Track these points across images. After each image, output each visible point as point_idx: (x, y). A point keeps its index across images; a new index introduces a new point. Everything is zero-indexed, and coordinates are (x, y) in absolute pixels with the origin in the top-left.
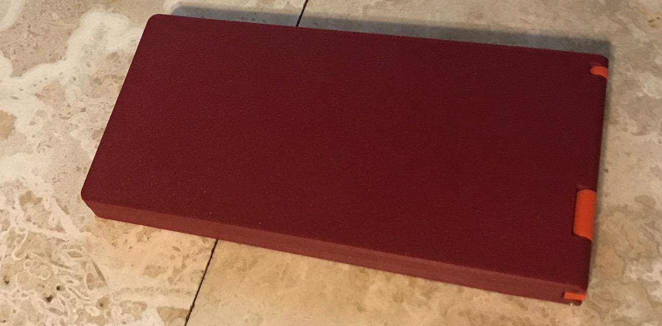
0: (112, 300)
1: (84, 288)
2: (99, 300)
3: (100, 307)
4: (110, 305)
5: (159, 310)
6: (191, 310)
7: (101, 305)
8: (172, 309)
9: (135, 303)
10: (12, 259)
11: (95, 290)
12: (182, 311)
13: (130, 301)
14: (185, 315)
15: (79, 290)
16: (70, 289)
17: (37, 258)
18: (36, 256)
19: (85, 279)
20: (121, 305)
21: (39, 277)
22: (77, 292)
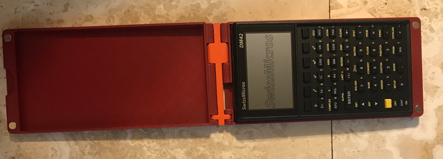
0: (362, 5)
1: (376, 7)
2: (368, 4)
3: (366, 1)
4: (362, 3)
5: (342, 7)
6: (330, 10)
8: (337, 9)
9: (353, 7)
10: (412, 10)
11: (371, 7)
12: (333, 9)
13: (355, 7)
14: (331, 8)
15: (377, 5)
16: (381, 5)
17: (401, 13)
19: (377, 10)
20: (358, 4)
21: (396, 6)
22: (378, 4)
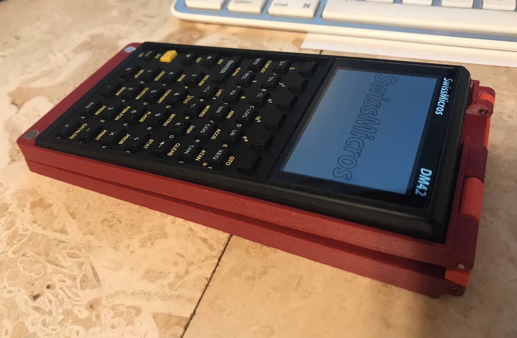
0: (104, 302)
1: (76, 288)
2: (90, 301)
3: (90, 309)
4: (100, 307)
5: (155, 316)
6: (191, 318)
7: (91, 307)
8: (170, 315)
9: (129, 307)
10: (7, 256)
11: (88, 290)
12: (181, 318)
13: (123, 305)
14: (184, 323)
15: (70, 290)
16: (61, 288)
17: (33, 256)
18: (34, 254)
19: (78, 281)
20: (113, 308)
21: (30, 275)
22: (67, 291)
